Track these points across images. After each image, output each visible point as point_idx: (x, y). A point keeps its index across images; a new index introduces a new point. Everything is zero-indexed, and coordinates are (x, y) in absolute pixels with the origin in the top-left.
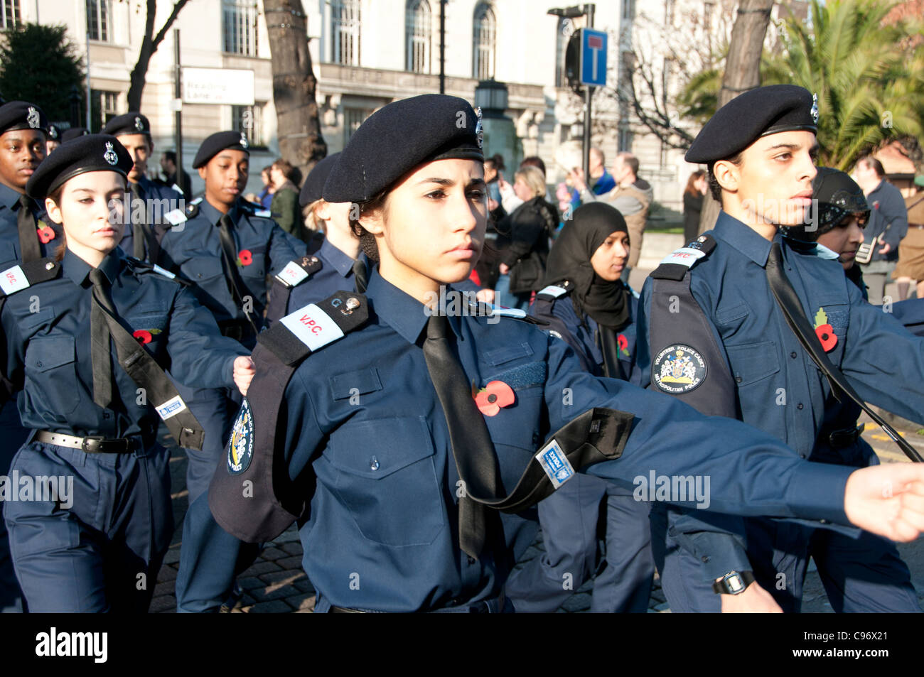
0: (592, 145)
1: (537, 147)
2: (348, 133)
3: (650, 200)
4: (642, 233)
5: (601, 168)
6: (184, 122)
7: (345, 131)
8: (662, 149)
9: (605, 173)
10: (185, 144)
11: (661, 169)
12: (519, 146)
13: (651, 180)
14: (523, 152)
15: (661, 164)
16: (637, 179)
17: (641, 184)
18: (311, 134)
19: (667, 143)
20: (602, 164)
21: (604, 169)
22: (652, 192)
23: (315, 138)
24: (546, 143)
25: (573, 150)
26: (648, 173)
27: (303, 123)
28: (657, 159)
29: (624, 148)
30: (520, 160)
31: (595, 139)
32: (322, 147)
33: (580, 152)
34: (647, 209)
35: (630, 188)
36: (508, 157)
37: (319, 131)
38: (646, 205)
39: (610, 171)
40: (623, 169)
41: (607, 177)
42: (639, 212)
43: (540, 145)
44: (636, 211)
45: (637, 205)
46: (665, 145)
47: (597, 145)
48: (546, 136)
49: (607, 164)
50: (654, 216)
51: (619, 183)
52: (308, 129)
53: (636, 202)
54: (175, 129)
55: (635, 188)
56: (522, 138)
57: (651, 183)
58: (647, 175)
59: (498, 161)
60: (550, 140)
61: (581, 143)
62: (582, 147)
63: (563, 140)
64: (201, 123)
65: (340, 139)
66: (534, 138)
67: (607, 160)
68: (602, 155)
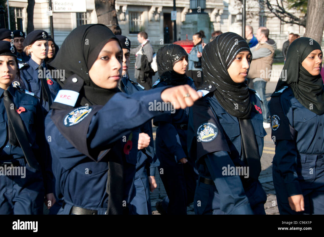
0: (246, 24)
1: (220, 26)
2: (131, 24)
3: (275, 49)
4: (271, 65)
5: (251, 35)
6: (54, 21)
7: (129, 22)
8: (281, 24)
9: (254, 37)
10: (55, 32)
11: (281, 33)
12: (212, 26)
13: (276, 39)
14: (214, 29)
15: (281, 32)
16: (268, 39)
17: (271, 42)
18: (114, 25)
19: (283, 21)
20: (252, 33)
21: (253, 35)
22: (276, 45)
23: (116, 26)
24: (225, 24)
25: (237, 27)
26: (275, 36)
27: (109, 20)
28: (279, 29)
29: (262, 25)
30: (212, 32)
31: (248, 21)
32: (119, 31)
33: (241, 27)
34: (274, 54)
35: (265, 44)
36: (206, 32)
37: (117, 23)
38: (273, 51)
39: (255, 36)
40: (260, 35)
41: (255, 39)
42: (270, 55)
43: (222, 25)
44: (268, 55)
45: (269, 52)
46: (282, 22)
47: (249, 24)
48: (225, 21)
49: (254, 33)
50: (277, 56)
51: (260, 41)
52: (112, 23)
53: (268, 51)
54: (50, 24)
55: (267, 44)
56: (213, 22)
57: (275, 41)
58: (274, 37)
59: (202, 33)
60: (226, 22)
61: (241, 23)
62: (241, 25)
63: (233, 22)
64: (63, 21)
65: (127, 27)
66: (219, 22)
67: (254, 31)
68: (252, 28)
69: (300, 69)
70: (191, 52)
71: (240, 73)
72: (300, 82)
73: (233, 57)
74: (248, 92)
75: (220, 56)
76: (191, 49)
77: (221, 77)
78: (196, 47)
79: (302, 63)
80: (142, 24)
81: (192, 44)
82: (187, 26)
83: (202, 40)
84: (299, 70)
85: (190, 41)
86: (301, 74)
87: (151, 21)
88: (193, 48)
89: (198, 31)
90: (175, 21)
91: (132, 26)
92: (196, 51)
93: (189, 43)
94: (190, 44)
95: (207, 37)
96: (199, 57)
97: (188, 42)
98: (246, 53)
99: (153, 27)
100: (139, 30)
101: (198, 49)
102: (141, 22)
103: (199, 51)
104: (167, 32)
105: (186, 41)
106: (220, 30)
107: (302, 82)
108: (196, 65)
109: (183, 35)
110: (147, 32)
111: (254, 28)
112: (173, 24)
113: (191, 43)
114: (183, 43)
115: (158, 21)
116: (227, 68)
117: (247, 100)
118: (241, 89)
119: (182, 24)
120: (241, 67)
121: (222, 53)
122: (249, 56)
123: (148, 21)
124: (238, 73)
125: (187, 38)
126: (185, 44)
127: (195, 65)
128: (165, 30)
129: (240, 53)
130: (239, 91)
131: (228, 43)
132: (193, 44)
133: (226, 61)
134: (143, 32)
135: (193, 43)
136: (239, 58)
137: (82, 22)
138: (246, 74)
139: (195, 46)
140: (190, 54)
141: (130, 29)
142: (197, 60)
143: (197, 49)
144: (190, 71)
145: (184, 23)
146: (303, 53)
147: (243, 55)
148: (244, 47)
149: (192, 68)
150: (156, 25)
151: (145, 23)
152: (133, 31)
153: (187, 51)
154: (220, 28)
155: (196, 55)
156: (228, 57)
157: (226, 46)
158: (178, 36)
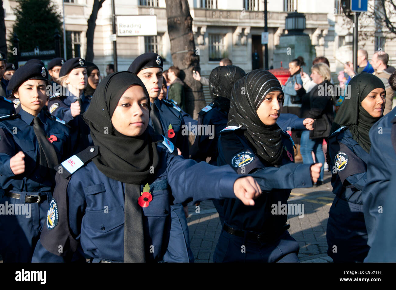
0: (359, 47)
1: (324, 50)
2: (211, 48)
5: (366, 61)
6: (118, 47)
7: (209, 47)
9: (368, 64)
10: (118, 60)
12: (313, 50)
14: (316, 54)
16: (387, 66)
17: (390, 70)
18: (190, 50)
20: (366, 59)
21: (368, 61)
23: (193, 52)
24: (330, 48)
25: (346, 51)
27: (185, 45)
29: (379, 48)
30: (314, 59)
31: (360, 43)
32: (196, 58)
33: (351, 52)
36: (306, 58)
37: (195, 48)
39: (371, 63)
40: (377, 62)
41: (370, 67)
43: (326, 49)
47: (362, 47)
48: (330, 43)
49: (369, 58)
51: (376, 70)
52: (188, 48)
54: (113, 51)
56: (315, 46)
59: (301, 60)
60: (332, 46)
61: (351, 46)
62: (352, 49)
63: (340, 45)
64: (128, 47)
65: (207, 52)
66: (322, 45)
67: (369, 56)
68: (366, 53)
69: (360, 109)
70: (287, 84)
71: (270, 115)
72: (359, 124)
73: (263, 97)
74: (281, 135)
75: (248, 96)
76: (286, 80)
77: (251, 119)
78: (294, 77)
79: (362, 103)
80: (225, 48)
81: (287, 74)
82: (281, 51)
83: (300, 69)
84: (359, 111)
85: (285, 69)
86: (361, 114)
87: (236, 45)
88: (289, 78)
89: (296, 57)
90: (266, 45)
91: (212, 52)
92: (293, 83)
93: (284, 72)
94: (285, 74)
95: (307, 64)
96: (297, 89)
97: (282, 71)
98: (277, 93)
99: (238, 53)
100: (221, 57)
101: (296, 80)
102: (223, 46)
103: (296, 82)
104: (256, 58)
105: (280, 69)
106: (324, 55)
107: (362, 124)
108: (294, 100)
109: (276, 62)
110: (231, 58)
111: (369, 53)
112: (264, 48)
113: (287, 72)
114: (277, 73)
115: (245, 45)
116: (257, 109)
117: (278, 143)
118: (272, 132)
119: (275, 48)
120: (271, 108)
121: (250, 92)
122: (281, 96)
123: (233, 45)
124: (267, 115)
125: (282, 66)
126: (279, 74)
127: (291, 99)
128: (253, 56)
129: (270, 93)
130: (271, 133)
131: (257, 82)
132: (289, 74)
133: (255, 102)
134: (226, 59)
135: (289, 72)
136: (269, 99)
137: (151, 47)
138: (277, 116)
139: (292, 76)
140: (285, 85)
141: (209, 56)
142: (295, 94)
143: (294, 80)
144: (285, 107)
145: (277, 47)
146: (362, 92)
147: (273, 95)
148: (275, 86)
149: (288, 103)
150: (242, 51)
151: (229, 47)
152: (214, 57)
153: (282, 82)
154: (324, 53)
155: (293, 87)
156: (257, 97)
157: (255, 85)
158: (270, 63)
